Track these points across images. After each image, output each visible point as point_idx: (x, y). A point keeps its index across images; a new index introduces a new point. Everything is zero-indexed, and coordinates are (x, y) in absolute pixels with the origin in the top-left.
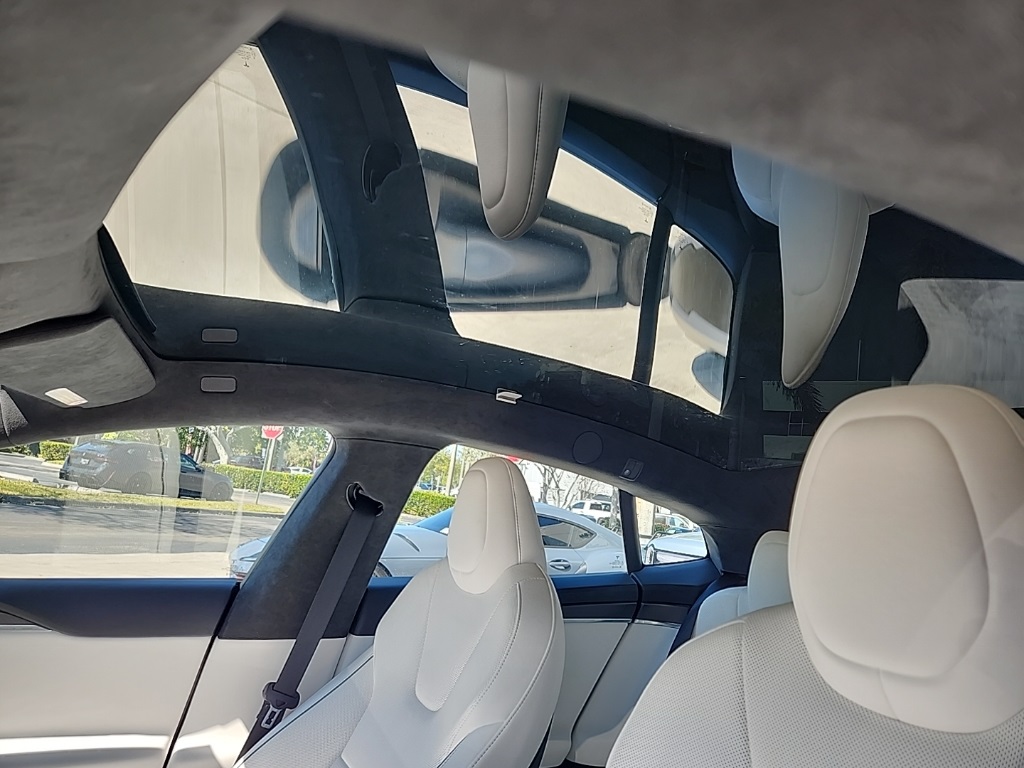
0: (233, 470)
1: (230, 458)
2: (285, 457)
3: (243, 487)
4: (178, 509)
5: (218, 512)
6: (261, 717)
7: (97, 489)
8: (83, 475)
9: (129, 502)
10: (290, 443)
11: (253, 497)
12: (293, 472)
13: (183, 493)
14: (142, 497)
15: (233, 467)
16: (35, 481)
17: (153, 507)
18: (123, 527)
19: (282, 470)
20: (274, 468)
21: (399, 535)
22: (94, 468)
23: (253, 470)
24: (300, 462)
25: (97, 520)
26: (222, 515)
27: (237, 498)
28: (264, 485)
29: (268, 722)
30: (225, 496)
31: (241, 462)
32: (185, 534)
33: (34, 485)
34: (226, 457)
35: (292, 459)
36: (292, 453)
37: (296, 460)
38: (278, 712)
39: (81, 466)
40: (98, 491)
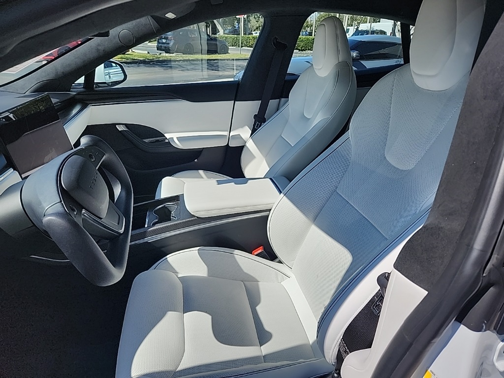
0: (226, 38)
1: (224, 31)
2: (249, 27)
3: (233, 46)
4: (208, 60)
5: (224, 60)
6: (254, 125)
7: (173, 53)
8: (165, 47)
9: (187, 59)
10: (251, 18)
11: (238, 50)
12: (254, 35)
13: (209, 52)
14: (191, 55)
15: (226, 35)
16: (148, 53)
17: (197, 60)
18: (188, 70)
19: (249, 34)
20: (244, 34)
21: (307, 62)
22: (168, 44)
23: (236, 36)
24: (257, 28)
25: (177, 67)
26: (226, 61)
27: (232, 52)
28: (242, 44)
29: (257, 127)
30: (226, 51)
31: (229, 32)
32: (213, 71)
33: (148, 54)
34: (223, 30)
35: (253, 27)
36: (252, 24)
37: (255, 28)
38: (259, 124)
39: (163, 43)
40: (174, 55)
